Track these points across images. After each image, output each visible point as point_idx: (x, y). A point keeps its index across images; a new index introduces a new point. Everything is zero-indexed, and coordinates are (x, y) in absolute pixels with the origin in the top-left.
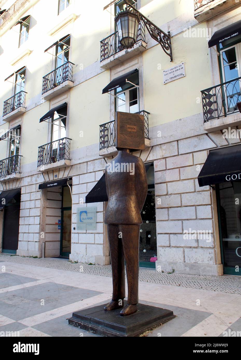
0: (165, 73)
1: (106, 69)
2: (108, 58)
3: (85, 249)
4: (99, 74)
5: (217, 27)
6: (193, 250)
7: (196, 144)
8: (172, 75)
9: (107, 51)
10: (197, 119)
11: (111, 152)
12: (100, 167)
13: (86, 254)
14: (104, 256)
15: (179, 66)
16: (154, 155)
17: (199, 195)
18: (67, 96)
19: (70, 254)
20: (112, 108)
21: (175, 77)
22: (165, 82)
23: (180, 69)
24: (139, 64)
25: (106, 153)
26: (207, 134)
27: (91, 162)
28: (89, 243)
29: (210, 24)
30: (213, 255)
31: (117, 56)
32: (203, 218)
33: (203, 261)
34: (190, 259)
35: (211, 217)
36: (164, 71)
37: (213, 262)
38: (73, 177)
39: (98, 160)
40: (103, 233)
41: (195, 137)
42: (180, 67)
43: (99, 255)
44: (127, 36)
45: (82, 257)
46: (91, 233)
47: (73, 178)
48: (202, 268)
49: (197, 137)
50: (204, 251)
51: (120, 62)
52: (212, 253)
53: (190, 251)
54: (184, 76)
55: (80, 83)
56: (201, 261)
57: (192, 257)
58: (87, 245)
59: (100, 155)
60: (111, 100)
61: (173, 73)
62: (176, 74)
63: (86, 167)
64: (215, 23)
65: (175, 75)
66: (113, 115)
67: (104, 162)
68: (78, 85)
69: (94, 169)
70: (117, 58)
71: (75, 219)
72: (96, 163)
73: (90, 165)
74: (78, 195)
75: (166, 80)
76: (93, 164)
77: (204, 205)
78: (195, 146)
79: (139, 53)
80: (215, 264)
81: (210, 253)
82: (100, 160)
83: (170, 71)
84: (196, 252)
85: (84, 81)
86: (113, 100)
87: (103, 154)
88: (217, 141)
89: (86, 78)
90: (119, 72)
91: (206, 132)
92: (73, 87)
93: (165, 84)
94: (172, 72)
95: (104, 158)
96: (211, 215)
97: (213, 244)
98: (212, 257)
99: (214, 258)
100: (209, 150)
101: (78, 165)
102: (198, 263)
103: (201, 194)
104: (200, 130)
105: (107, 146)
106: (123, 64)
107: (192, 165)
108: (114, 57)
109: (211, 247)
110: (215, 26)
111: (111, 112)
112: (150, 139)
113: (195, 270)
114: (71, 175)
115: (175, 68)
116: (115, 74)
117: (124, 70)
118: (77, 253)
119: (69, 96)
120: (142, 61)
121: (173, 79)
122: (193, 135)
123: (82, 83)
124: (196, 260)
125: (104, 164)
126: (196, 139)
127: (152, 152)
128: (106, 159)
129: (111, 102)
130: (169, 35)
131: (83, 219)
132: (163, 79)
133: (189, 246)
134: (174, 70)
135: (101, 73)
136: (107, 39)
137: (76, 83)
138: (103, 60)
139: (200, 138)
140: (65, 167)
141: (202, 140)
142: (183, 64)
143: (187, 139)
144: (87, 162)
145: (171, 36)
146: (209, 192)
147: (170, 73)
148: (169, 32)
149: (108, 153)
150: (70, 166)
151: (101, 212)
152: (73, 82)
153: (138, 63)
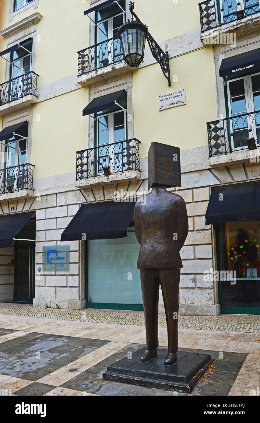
0: (161, 98)
1: (84, 86)
2: (88, 73)
3: (55, 293)
4: (73, 91)
5: (224, 54)
6: (189, 291)
7: (196, 179)
8: (169, 101)
9: (87, 65)
10: (198, 153)
11: (92, 183)
12: (75, 201)
13: (56, 297)
14: (79, 300)
15: (179, 92)
16: (145, 189)
17: (199, 234)
18: (28, 113)
19: (33, 299)
20: (90, 133)
21: (174, 103)
22: (160, 109)
23: (179, 96)
24: (128, 84)
25: (85, 184)
26: (209, 170)
27: (63, 194)
28: (59, 286)
29: (216, 49)
30: (212, 295)
31: (100, 72)
32: (202, 257)
33: (201, 302)
34: (186, 300)
35: (211, 257)
36: (160, 96)
37: (212, 302)
38: (37, 210)
39: (72, 192)
40: (79, 275)
41: (196, 172)
42: (180, 94)
43: (74, 299)
44: (135, 51)
45: (51, 302)
46: (62, 275)
47: (37, 212)
48: (199, 309)
49: (198, 172)
50: (202, 291)
51: (104, 80)
52: (211, 293)
53: (186, 292)
54: (184, 104)
55: (47, 99)
56: (199, 301)
57: (189, 298)
58: (57, 288)
59: (76, 187)
60: (89, 122)
61: (172, 99)
62: (175, 100)
63: (55, 199)
64: (222, 50)
65: (173, 102)
66: (92, 140)
67: (80, 194)
68: (43, 101)
69: (66, 202)
70: (100, 75)
71: (40, 259)
72: (70, 195)
73: (61, 197)
74: (45, 231)
75: (163, 107)
76: (65, 196)
77: (204, 244)
78: (196, 182)
79: (128, 72)
80: (213, 304)
81: (208, 294)
82: (75, 192)
83: (168, 97)
84: (193, 293)
85: (53, 97)
86: (92, 123)
87: (81, 185)
88: (221, 178)
89: (56, 94)
90: (101, 91)
91: (210, 167)
92: (37, 103)
93: (160, 111)
94: (170, 98)
95: (80, 190)
96: (212, 255)
97: (213, 285)
98: (211, 297)
99: (213, 298)
100: (212, 187)
101: (44, 196)
102: (195, 303)
103: (201, 233)
104: (202, 164)
105: (86, 176)
106: (107, 82)
107: (192, 201)
108: (96, 73)
109: (211, 287)
110: (223, 53)
111: (89, 136)
112: (140, 171)
113: (192, 311)
114: (33, 208)
115: (173, 94)
116: (95, 93)
117: (108, 89)
118: (43, 298)
119: (31, 113)
120: (131, 81)
121: (171, 106)
122: (193, 170)
123: (49, 99)
124: (193, 301)
125: (80, 197)
126: (197, 174)
127: (143, 186)
128: (83, 191)
129: (89, 125)
130: (168, 55)
131: (52, 259)
132: (159, 105)
133: (185, 287)
134: (172, 96)
135: (76, 90)
136: (87, 50)
137: (41, 98)
138: (80, 75)
139: (202, 174)
140: (26, 199)
141: (204, 175)
142: (183, 90)
143: (186, 174)
144: (57, 194)
145: (170, 57)
146: (210, 231)
147: (168, 99)
148: (167, 52)
149: (87, 184)
150: (33, 197)
151: (75, 251)
152: (37, 97)
153: (126, 83)
